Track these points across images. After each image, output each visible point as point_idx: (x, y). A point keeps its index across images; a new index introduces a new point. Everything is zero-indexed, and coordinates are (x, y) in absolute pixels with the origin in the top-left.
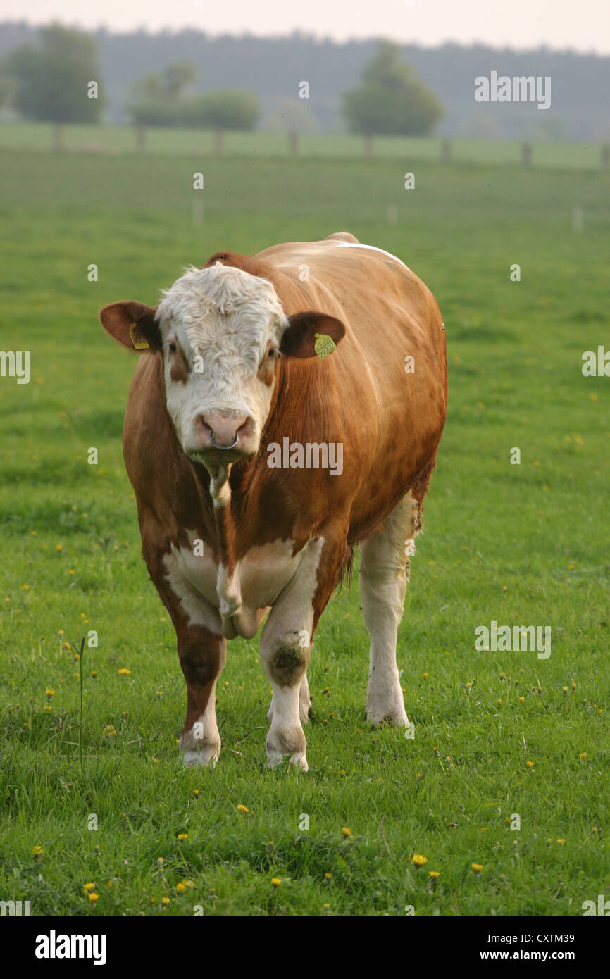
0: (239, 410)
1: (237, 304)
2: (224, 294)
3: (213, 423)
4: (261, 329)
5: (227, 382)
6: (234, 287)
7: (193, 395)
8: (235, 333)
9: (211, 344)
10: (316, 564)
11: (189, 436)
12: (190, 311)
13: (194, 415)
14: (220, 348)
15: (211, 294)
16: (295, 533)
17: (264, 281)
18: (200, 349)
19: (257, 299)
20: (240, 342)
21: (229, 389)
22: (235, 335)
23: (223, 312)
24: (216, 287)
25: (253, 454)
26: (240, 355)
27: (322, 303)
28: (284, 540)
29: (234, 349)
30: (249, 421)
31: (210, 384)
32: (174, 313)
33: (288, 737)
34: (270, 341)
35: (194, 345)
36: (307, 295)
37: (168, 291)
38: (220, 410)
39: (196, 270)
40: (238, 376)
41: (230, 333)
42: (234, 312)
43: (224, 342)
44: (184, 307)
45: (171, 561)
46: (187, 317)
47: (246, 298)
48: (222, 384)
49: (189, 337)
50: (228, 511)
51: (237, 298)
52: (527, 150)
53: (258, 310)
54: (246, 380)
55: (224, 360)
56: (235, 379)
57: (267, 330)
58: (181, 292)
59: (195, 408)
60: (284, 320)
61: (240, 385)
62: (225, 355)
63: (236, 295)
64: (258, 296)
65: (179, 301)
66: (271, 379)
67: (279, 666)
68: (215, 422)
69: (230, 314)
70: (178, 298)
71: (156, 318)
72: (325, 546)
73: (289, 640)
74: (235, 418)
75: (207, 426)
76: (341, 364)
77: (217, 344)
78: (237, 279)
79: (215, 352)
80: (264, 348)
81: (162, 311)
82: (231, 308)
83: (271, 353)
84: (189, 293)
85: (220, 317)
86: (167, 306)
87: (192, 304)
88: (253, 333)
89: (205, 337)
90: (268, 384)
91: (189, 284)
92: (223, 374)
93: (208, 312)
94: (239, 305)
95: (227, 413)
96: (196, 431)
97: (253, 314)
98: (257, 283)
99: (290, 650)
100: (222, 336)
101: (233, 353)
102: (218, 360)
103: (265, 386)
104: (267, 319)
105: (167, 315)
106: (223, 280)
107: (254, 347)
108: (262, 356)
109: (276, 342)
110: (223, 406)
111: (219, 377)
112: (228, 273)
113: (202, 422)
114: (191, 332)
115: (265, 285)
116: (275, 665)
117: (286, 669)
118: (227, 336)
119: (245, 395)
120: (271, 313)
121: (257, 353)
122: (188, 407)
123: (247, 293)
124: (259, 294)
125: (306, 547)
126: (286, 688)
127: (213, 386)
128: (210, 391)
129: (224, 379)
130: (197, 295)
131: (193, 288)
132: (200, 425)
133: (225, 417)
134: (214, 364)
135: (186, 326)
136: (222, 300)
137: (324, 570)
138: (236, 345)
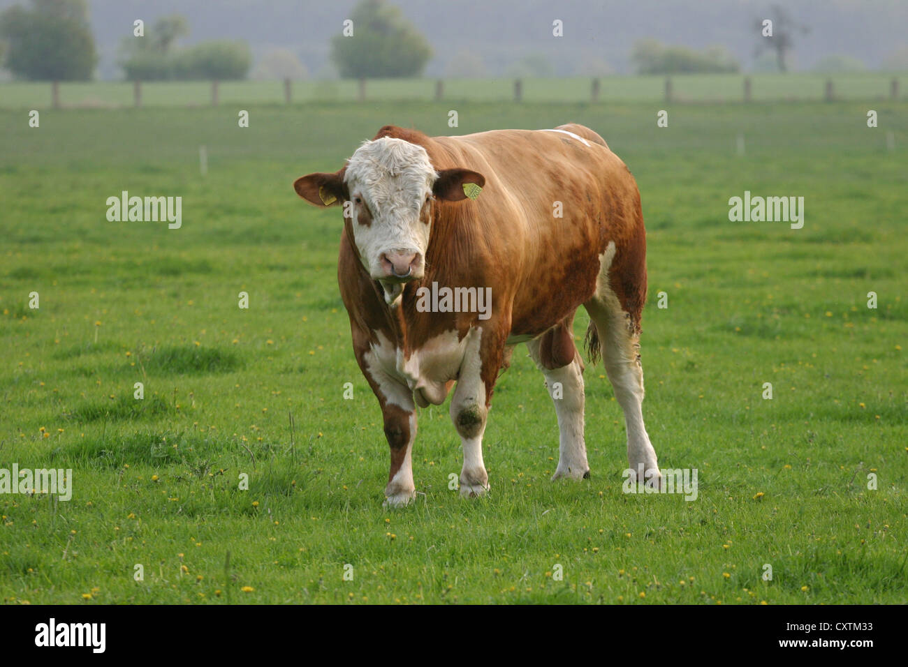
0: (411, 249)
1: (402, 168)
2: (393, 161)
3: (393, 259)
4: (421, 187)
5: (401, 228)
6: (399, 154)
7: (375, 237)
8: (402, 189)
9: (387, 199)
10: (478, 347)
11: (374, 268)
12: (370, 175)
13: (379, 253)
14: (393, 202)
15: (383, 161)
16: (458, 325)
17: (420, 148)
18: (379, 203)
19: (416, 163)
20: (406, 197)
21: (402, 233)
22: (402, 192)
23: (392, 174)
24: (387, 156)
25: (421, 278)
26: (407, 206)
27: (466, 161)
28: (450, 331)
29: (403, 202)
30: (418, 255)
31: (388, 230)
32: (358, 177)
33: (472, 475)
34: (427, 193)
35: (374, 201)
36: (453, 156)
37: (350, 159)
38: (397, 250)
39: (371, 142)
40: (408, 222)
41: (398, 190)
42: (401, 174)
43: (395, 198)
44: (365, 172)
45: (370, 357)
46: (368, 181)
47: (409, 163)
48: (397, 230)
49: (371, 196)
50: (400, 310)
51: (401, 163)
52: (518, 86)
53: (417, 172)
54: (412, 224)
55: (397, 212)
56: (406, 225)
57: (425, 185)
58: (361, 161)
59: (378, 248)
60: (435, 175)
61: (409, 228)
62: (397, 208)
63: (401, 161)
64: (416, 161)
65: (361, 167)
66: (428, 219)
67: (462, 424)
68: (394, 259)
69: (398, 176)
70: (360, 166)
71: (345, 180)
72: (483, 334)
73: (467, 404)
74: (408, 255)
75: (388, 261)
76: (484, 203)
77: (391, 199)
78: (401, 148)
79: (390, 206)
80: (423, 199)
81: (348, 175)
82: (398, 171)
83: (428, 200)
84: (367, 161)
85: (391, 178)
86: (352, 172)
87: (371, 170)
88: (415, 190)
89: (382, 195)
90: (426, 223)
91: (366, 153)
92: (397, 222)
93: (382, 175)
94: (404, 168)
95: (402, 252)
96: (381, 266)
97: (414, 175)
98: (414, 150)
99: (468, 412)
100: (393, 193)
101: (402, 206)
102: (392, 212)
103: (425, 225)
104: (424, 178)
105: (352, 178)
106: (391, 151)
107: (416, 200)
108: (422, 204)
109: (430, 192)
110: (399, 246)
111: (395, 225)
112: (394, 145)
113: (384, 258)
114: (372, 191)
115: (420, 151)
116: (459, 423)
117: (467, 426)
118: (397, 193)
119: (413, 236)
120: (427, 173)
121: (419, 204)
122: (373, 246)
123: (408, 159)
124: (417, 159)
125: (469, 334)
126: (469, 440)
127: (391, 231)
128: (389, 235)
129: (398, 226)
130: (373, 163)
131: (370, 157)
132: (383, 261)
133: (401, 255)
134: (390, 214)
135: (367, 187)
136: (391, 166)
137: (485, 351)
138: (404, 198)
